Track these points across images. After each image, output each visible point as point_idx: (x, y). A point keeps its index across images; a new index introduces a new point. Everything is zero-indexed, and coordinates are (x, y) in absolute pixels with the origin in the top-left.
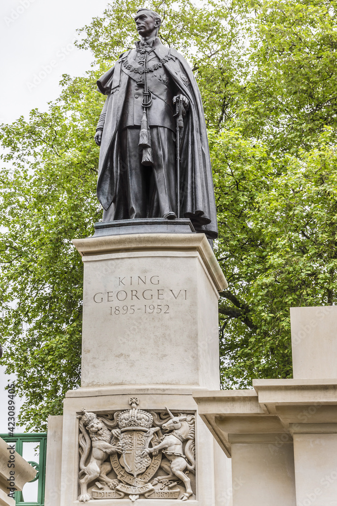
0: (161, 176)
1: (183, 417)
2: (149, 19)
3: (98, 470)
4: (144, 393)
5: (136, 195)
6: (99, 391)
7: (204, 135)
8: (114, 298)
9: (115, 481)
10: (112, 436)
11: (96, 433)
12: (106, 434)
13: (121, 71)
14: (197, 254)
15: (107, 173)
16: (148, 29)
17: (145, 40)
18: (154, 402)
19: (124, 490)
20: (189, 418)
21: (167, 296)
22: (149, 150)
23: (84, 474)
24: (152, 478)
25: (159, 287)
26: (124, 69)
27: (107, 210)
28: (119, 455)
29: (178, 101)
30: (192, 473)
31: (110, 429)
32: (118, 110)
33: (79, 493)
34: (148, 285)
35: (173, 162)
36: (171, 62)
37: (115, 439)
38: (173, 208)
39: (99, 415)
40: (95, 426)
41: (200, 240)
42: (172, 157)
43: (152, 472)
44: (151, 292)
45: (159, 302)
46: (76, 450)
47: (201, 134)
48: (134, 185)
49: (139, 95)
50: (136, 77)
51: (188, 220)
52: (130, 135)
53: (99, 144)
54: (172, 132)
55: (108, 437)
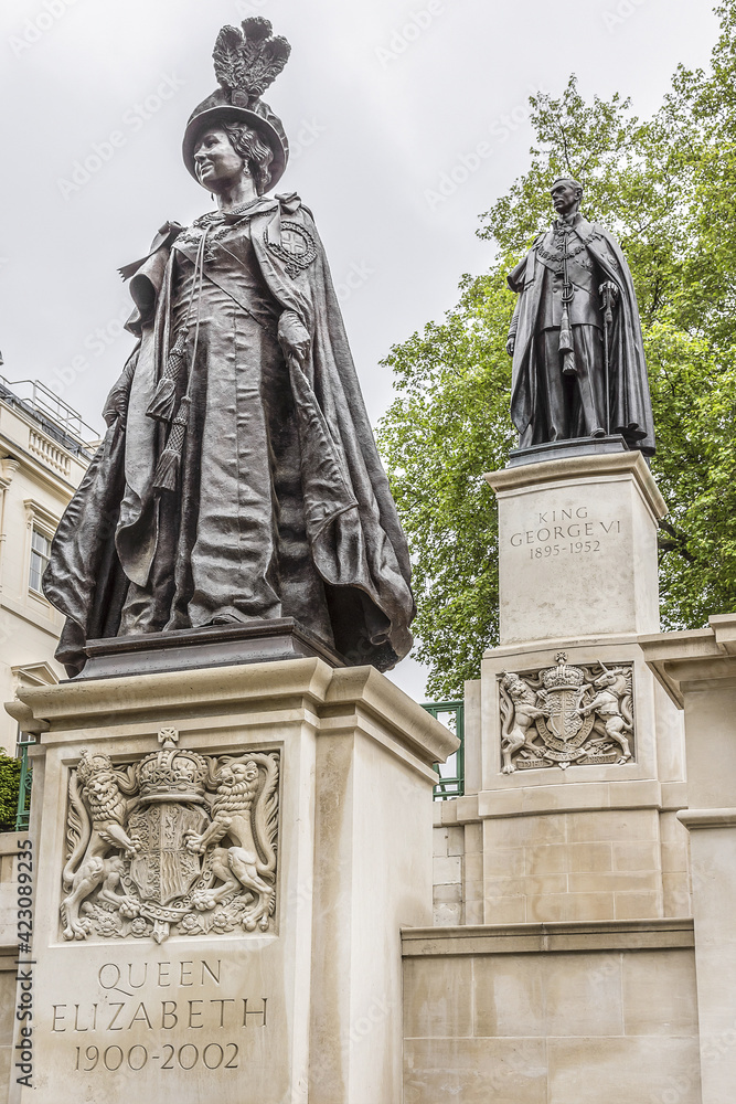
0: (586, 385)
1: (618, 670)
2: (568, 191)
3: (523, 737)
4: (573, 646)
5: (557, 412)
6: (521, 649)
7: (637, 329)
8: (535, 539)
9: (543, 749)
10: (538, 698)
11: (519, 696)
12: (531, 697)
13: (536, 260)
14: (631, 476)
15: (522, 389)
16: (567, 203)
17: (564, 218)
18: (585, 656)
19: (553, 757)
20: (625, 670)
21: (597, 530)
22: (572, 355)
23: (507, 743)
24: (585, 742)
25: (586, 521)
26: (539, 258)
27: (523, 435)
28: (546, 719)
29: (605, 290)
30: (630, 733)
31: (535, 690)
32: (534, 309)
33: (503, 765)
34: (575, 519)
35: (601, 366)
36: (596, 242)
37: (540, 701)
38: (602, 423)
39: (522, 675)
40: (518, 688)
41: (634, 459)
42: (600, 360)
43: (584, 735)
44: (577, 528)
45: (588, 538)
46: (497, 716)
47: (633, 328)
48: (555, 400)
49: (558, 287)
50: (554, 266)
51: (620, 436)
52: (548, 339)
53: (511, 354)
54: (598, 330)
55: (534, 699)
